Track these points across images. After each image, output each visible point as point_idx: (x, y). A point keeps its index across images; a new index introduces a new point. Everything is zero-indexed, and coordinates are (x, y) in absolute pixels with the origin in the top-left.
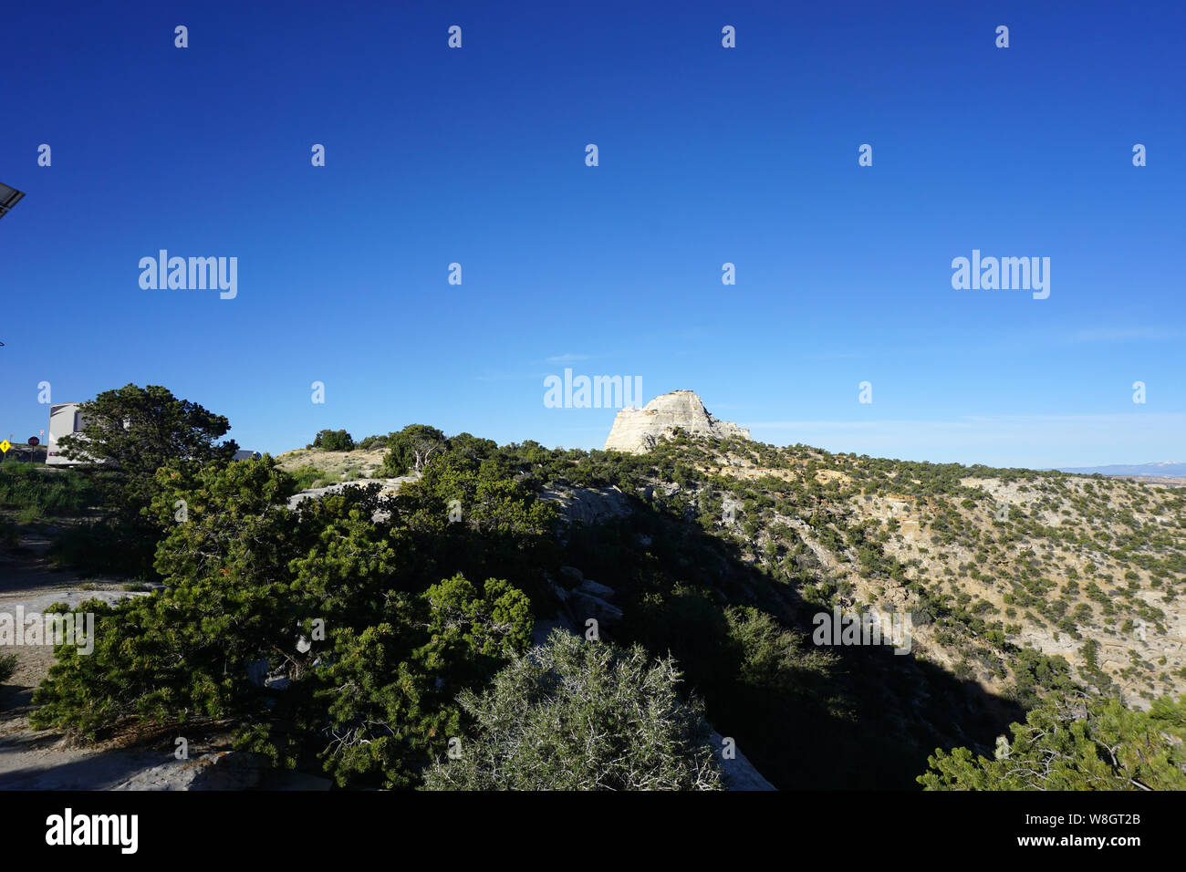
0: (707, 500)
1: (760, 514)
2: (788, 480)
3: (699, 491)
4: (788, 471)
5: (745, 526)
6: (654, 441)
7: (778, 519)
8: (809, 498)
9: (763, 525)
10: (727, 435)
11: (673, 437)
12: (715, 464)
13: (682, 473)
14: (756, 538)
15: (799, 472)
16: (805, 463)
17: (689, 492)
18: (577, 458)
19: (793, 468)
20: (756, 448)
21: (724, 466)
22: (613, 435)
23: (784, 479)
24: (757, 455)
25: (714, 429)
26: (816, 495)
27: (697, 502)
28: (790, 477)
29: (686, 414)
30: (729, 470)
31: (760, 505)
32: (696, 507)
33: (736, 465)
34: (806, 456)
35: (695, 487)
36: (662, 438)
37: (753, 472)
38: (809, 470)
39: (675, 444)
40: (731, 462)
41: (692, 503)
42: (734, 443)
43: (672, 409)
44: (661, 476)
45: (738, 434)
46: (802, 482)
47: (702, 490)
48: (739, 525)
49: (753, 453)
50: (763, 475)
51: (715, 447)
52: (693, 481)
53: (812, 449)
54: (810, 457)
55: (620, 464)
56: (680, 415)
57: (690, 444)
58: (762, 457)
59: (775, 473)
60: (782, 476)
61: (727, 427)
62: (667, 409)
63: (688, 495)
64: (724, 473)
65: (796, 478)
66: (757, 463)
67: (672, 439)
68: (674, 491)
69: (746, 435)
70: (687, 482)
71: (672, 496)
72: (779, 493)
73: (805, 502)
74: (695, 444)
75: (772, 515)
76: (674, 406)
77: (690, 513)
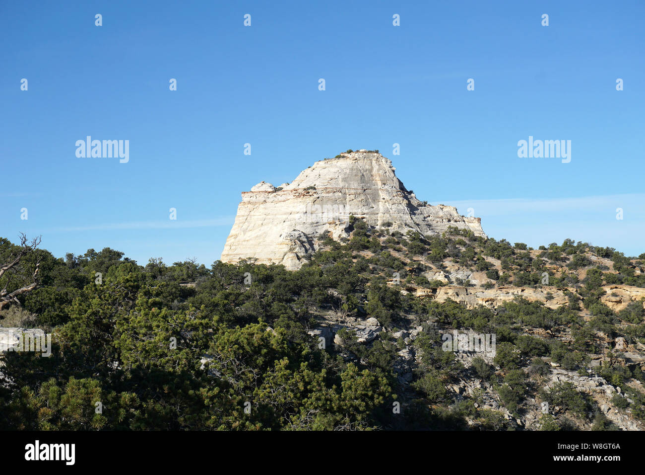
0: (430, 346)
1: (526, 370)
2: (554, 305)
3: (414, 332)
4: (553, 290)
5: (502, 392)
6: (312, 245)
7: (558, 377)
8: (594, 337)
9: (532, 390)
10: (442, 228)
11: (344, 235)
12: (424, 283)
13: (382, 299)
14: (522, 412)
15: (572, 290)
16: (582, 273)
17: (398, 335)
18: (192, 277)
19: (561, 284)
20: (494, 250)
21: (441, 284)
22: (236, 236)
23: (548, 305)
24: (497, 264)
25: (418, 219)
26: (604, 331)
27: (412, 352)
28: (558, 301)
29: (368, 194)
30: (451, 292)
31: (525, 353)
32: (411, 362)
33: (460, 282)
34: (583, 262)
35: (406, 324)
36: (326, 238)
37: (491, 293)
38: (590, 288)
39: (350, 248)
40: (453, 277)
41: (404, 353)
42: (454, 243)
43: (341, 184)
44: (345, 306)
45: (461, 226)
46: (579, 309)
47: (420, 329)
48: (489, 390)
49: (490, 260)
50: (510, 298)
51: (422, 252)
52: (402, 314)
53: (592, 249)
54: (590, 263)
55: (271, 288)
56: (357, 195)
57: (376, 248)
58: (505, 267)
59: (530, 294)
60: (543, 300)
61: (441, 214)
62: (333, 185)
63: (395, 340)
64: (441, 297)
65: (567, 302)
66: (497, 277)
67: (343, 240)
68: (371, 333)
69: (475, 227)
70: (392, 316)
71: (368, 343)
72: (541, 330)
73: (587, 345)
74: (386, 248)
75: (545, 370)
76: (344, 180)
77: (402, 373)
